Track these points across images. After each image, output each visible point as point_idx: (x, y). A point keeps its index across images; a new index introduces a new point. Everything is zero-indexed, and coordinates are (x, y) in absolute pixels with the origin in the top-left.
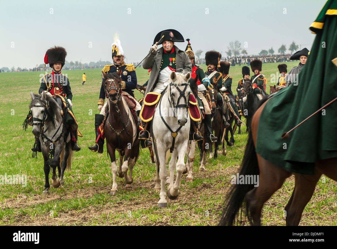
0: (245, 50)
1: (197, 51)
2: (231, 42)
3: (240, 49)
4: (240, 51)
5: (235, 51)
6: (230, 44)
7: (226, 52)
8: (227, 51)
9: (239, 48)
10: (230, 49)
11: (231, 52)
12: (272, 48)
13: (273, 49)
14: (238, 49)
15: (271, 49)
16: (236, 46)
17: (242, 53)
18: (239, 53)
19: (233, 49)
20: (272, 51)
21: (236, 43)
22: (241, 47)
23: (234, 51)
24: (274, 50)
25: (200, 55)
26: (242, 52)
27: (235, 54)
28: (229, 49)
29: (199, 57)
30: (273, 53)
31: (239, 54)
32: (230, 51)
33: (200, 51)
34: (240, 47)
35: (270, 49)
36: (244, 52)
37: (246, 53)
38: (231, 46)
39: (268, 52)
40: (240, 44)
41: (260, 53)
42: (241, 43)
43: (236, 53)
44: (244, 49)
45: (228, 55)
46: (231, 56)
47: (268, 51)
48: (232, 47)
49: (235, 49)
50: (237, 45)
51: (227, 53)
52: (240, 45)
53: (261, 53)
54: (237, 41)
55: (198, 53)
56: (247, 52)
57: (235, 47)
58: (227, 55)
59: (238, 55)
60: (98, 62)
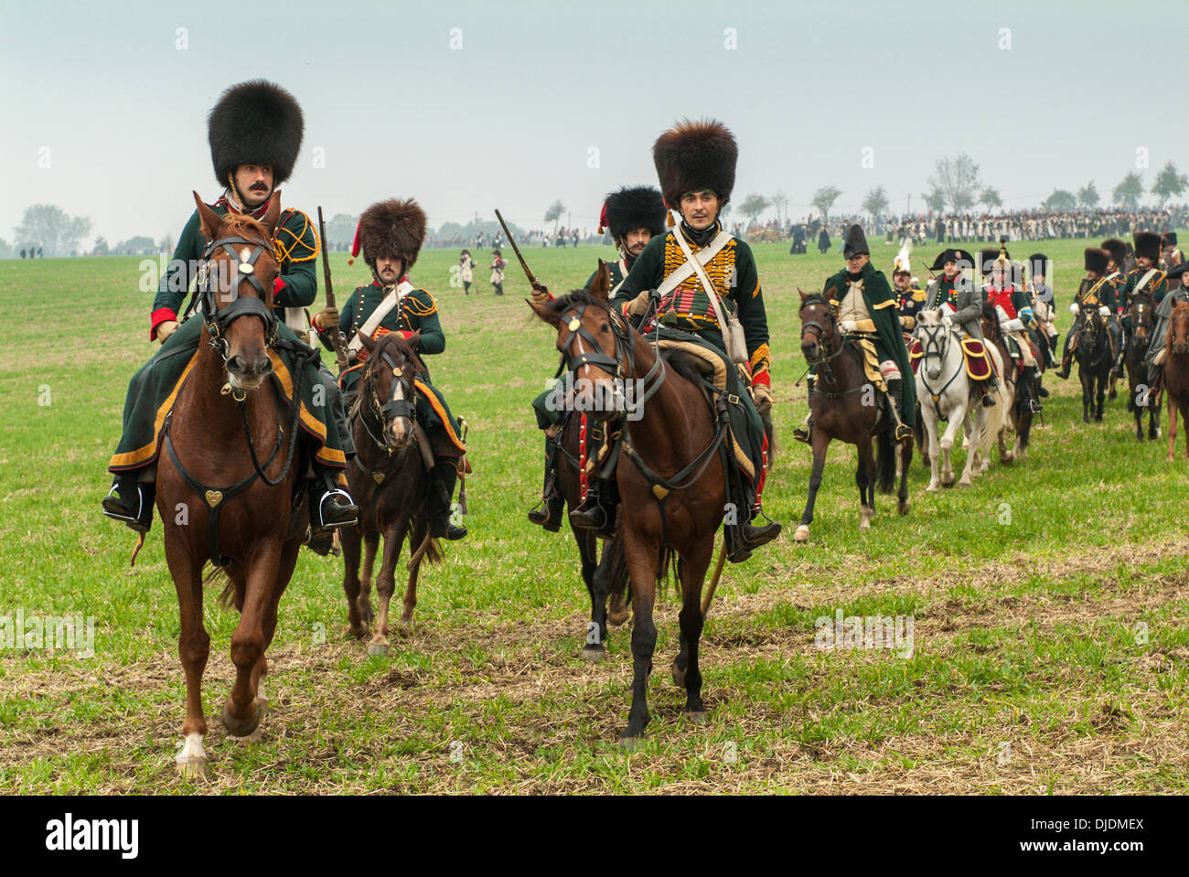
0: (994, 189)
1: (820, 190)
2: (944, 161)
3: (974, 187)
4: (976, 195)
5: (956, 195)
6: (940, 168)
7: (924, 196)
8: (930, 194)
9: (972, 184)
10: (940, 185)
11: (941, 195)
12: (1090, 184)
13: (1094, 187)
14: (967, 185)
15: (1086, 188)
16: (959, 175)
17: (981, 201)
18: (973, 200)
19: (948, 187)
20: (1090, 195)
21: (959, 163)
22: (978, 179)
23: (954, 193)
24: (1098, 190)
25: (831, 204)
26: (982, 196)
27: (956, 203)
28: (934, 185)
29: (826, 214)
30: (1095, 203)
31: (972, 204)
32: (938, 193)
33: (830, 190)
34: (973, 178)
35: (1082, 189)
36: (991, 197)
37: (998, 202)
38: (942, 177)
39: (1077, 200)
40: (975, 169)
41: (1045, 201)
42: (978, 165)
43: (963, 200)
44: (991, 187)
45: (931, 208)
46: (941, 210)
47: (1077, 196)
48: (946, 178)
49: (957, 185)
50: (964, 171)
51: (928, 199)
52: (975, 173)
53: (1051, 201)
54: (966, 157)
55: (823, 199)
56: (1001, 196)
57: (956, 178)
58: (929, 205)
59: (967, 207)
60: (471, 223)
